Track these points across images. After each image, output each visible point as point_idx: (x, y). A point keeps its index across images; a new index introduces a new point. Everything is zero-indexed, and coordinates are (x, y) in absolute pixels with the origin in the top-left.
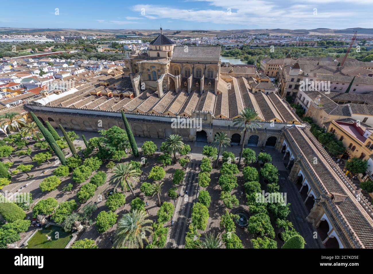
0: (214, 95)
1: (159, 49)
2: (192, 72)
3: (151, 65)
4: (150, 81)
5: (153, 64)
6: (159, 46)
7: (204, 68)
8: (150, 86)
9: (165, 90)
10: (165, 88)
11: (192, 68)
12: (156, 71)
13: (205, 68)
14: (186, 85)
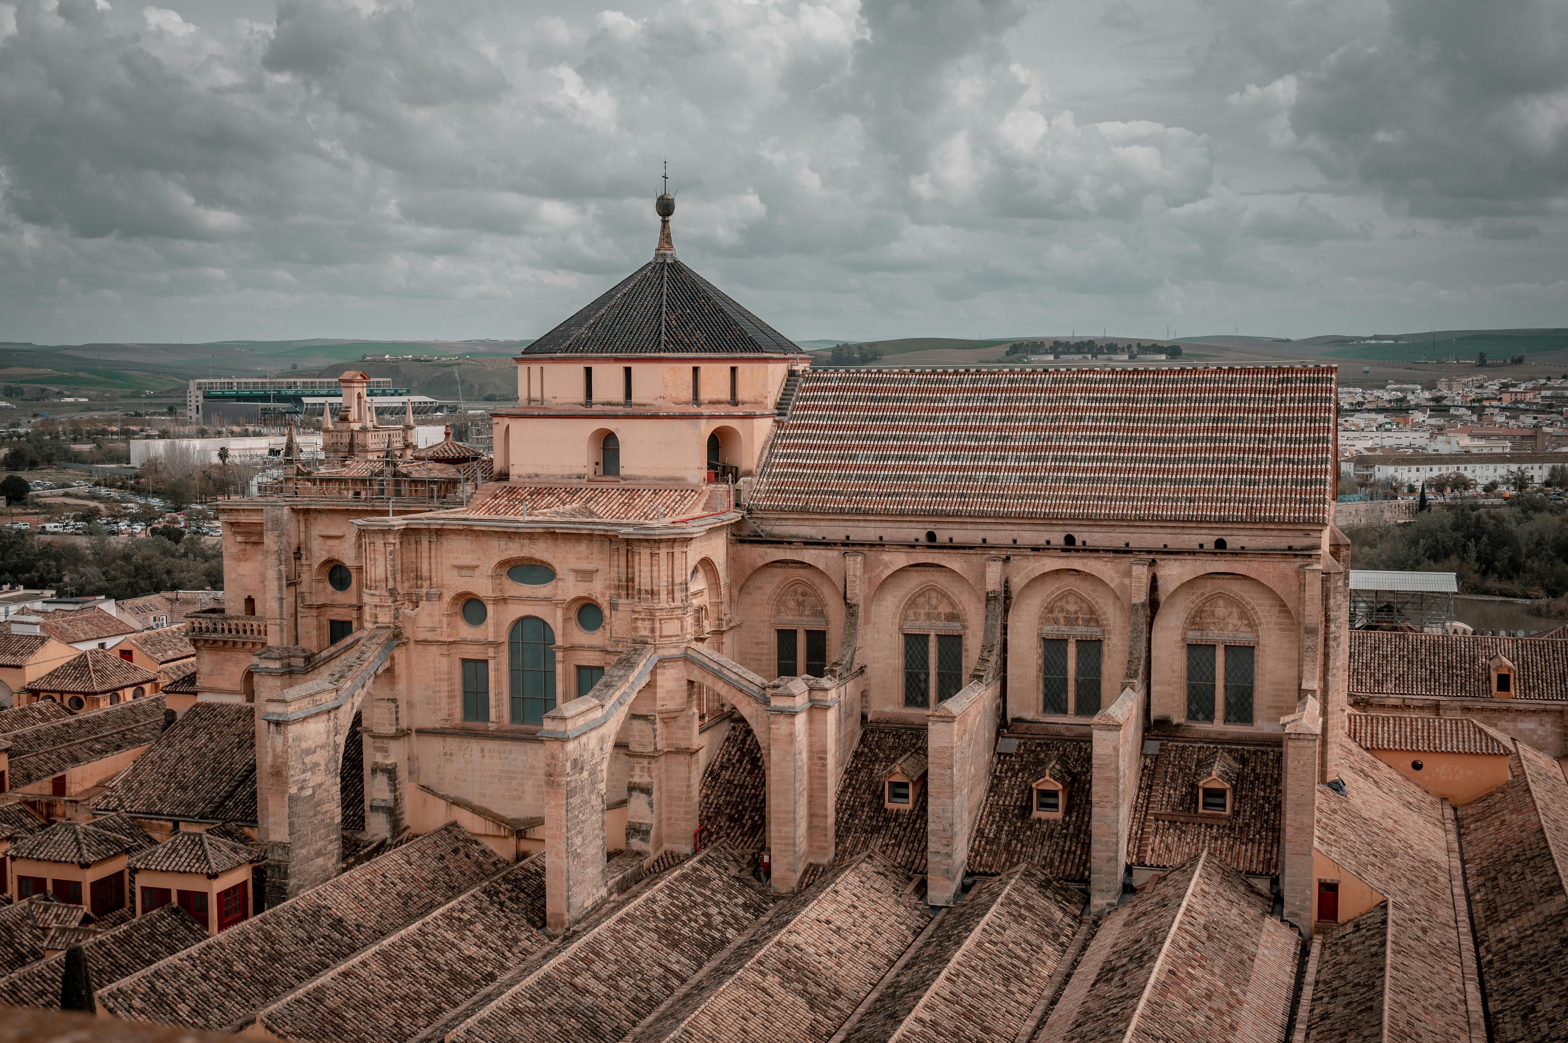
0: (1270, 923)
1: (619, 396)
2: (987, 648)
3: (514, 550)
4: (474, 747)
5: (531, 536)
6: (618, 369)
7: (1141, 597)
8: (456, 802)
9: (636, 844)
10: (634, 830)
11: (990, 599)
12: (556, 619)
13: (1153, 605)
14: (907, 806)
